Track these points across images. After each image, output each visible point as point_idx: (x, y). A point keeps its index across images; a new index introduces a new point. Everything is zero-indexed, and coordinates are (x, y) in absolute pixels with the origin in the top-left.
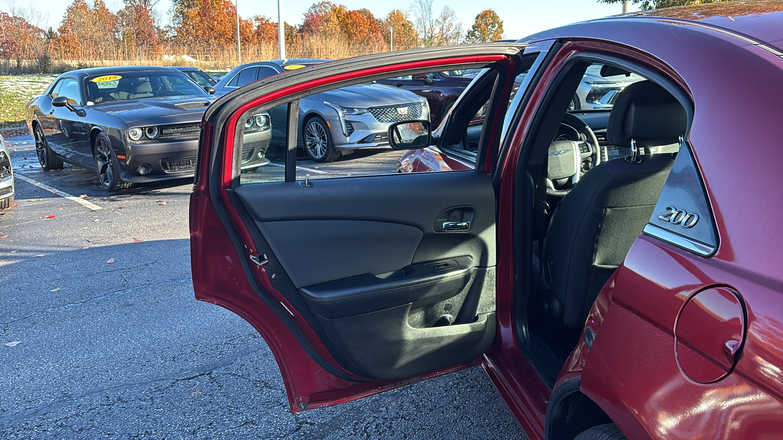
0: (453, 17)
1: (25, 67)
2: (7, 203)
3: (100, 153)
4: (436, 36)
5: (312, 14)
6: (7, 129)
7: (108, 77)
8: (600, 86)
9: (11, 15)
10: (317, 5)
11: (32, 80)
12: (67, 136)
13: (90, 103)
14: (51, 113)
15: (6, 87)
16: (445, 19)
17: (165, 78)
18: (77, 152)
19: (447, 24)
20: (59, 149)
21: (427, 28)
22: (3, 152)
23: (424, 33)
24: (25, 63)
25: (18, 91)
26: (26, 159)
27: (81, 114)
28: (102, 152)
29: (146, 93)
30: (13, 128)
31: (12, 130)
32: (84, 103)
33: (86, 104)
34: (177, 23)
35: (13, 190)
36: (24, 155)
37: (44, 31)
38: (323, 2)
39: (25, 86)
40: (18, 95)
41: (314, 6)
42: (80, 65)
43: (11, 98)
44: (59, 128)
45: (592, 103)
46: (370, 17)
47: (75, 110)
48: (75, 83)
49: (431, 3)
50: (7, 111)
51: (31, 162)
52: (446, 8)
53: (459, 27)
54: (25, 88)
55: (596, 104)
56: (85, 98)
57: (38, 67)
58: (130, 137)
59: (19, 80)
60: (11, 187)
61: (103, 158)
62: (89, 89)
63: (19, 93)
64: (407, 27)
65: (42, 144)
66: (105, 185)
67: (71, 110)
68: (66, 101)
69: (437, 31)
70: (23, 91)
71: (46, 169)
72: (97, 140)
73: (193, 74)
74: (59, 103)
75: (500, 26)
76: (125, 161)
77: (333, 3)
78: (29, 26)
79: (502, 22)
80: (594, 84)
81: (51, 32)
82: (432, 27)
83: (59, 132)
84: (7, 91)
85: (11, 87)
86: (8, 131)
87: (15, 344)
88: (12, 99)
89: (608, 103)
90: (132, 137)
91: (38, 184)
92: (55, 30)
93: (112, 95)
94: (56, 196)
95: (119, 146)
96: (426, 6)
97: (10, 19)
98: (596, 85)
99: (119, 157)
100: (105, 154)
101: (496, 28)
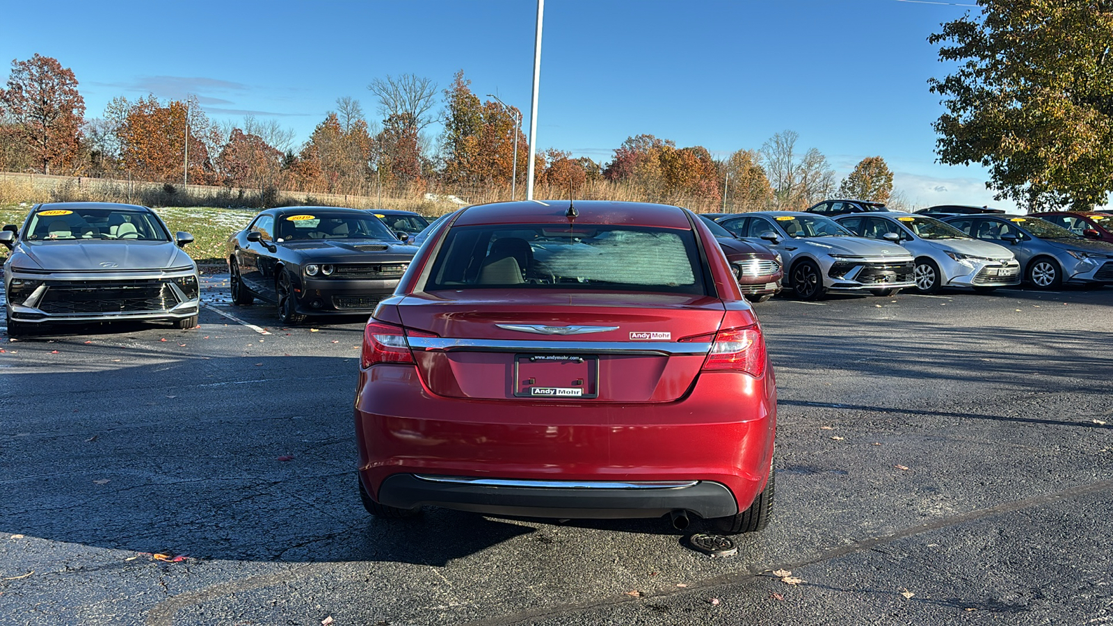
0: (822, 163)
1: (247, 199)
2: (191, 323)
3: (281, 287)
4: (796, 187)
5: (625, 151)
6: (211, 265)
7: (302, 216)
8: (845, 260)
9: (245, 133)
10: (633, 138)
11: (248, 215)
12: (263, 273)
13: (280, 240)
14: (247, 248)
15: (220, 220)
16: (810, 165)
17: (363, 222)
18: (268, 289)
19: (813, 173)
20: (252, 285)
21: (784, 176)
22: (194, 276)
23: (778, 183)
24: (248, 193)
25: (231, 226)
26: (221, 294)
27: (272, 250)
28: (283, 286)
29: (343, 235)
30: (218, 265)
31: (216, 267)
32: (275, 240)
33: (276, 241)
34: (448, 152)
35: (198, 311)
36: (221, 291)
37: (283, 154)
38: (643, 135)
39: (240, 221)
40: (231, 230)
41: (630, 141)
42: (308, 199)
43: (222, 232)
44: (256, 266)
45: (836, 278)
46: (705, 158)
47: (266, 246)
48: (272, 221)
49: (792, 142)
50: (215, 247)
51: (225, 297)
52: (814, 152)
53: (827, 177)
54: (239, 222)
55: (840, 279)
56: (277, 234)
57: (260, 200)
58: (306, 273)
59: (235, 214)
60: (196, 307)
61: (283, 292)
62: (284, 227)
63: (232, 228)
64: (756, 172)
65: (236, 279)
66: (282, 317)
67: (263, 246)
68: (259, 237)
69: (798, 180)
70: (237, 227)
71: (236, 304)
72: (280, 275)
73: (413, 219)
74: (253, 238)
75: (889, 179)
76: (301, 294)
77: (656, 138)
78: (266, 147)
79: (891, 174)
80: (838, 257)
81: (290, 156)
82: (790, 176)
83: (256, 270)
84: (220, 225)
85: (224, 220)
86: (212, 268)
87: (173, 397)
88: (223, 235)
89: (853, 279)
90: (308, 272)
91: (224, 314)
92: (296, 154)
93: (310, 234)
94: (237, 323)
95: (296, 280)
96: (785, 146)
97: (244, 138)
98: (840, 259)
99: (295, 290)
100: (285, 287)
101: (882, 182)
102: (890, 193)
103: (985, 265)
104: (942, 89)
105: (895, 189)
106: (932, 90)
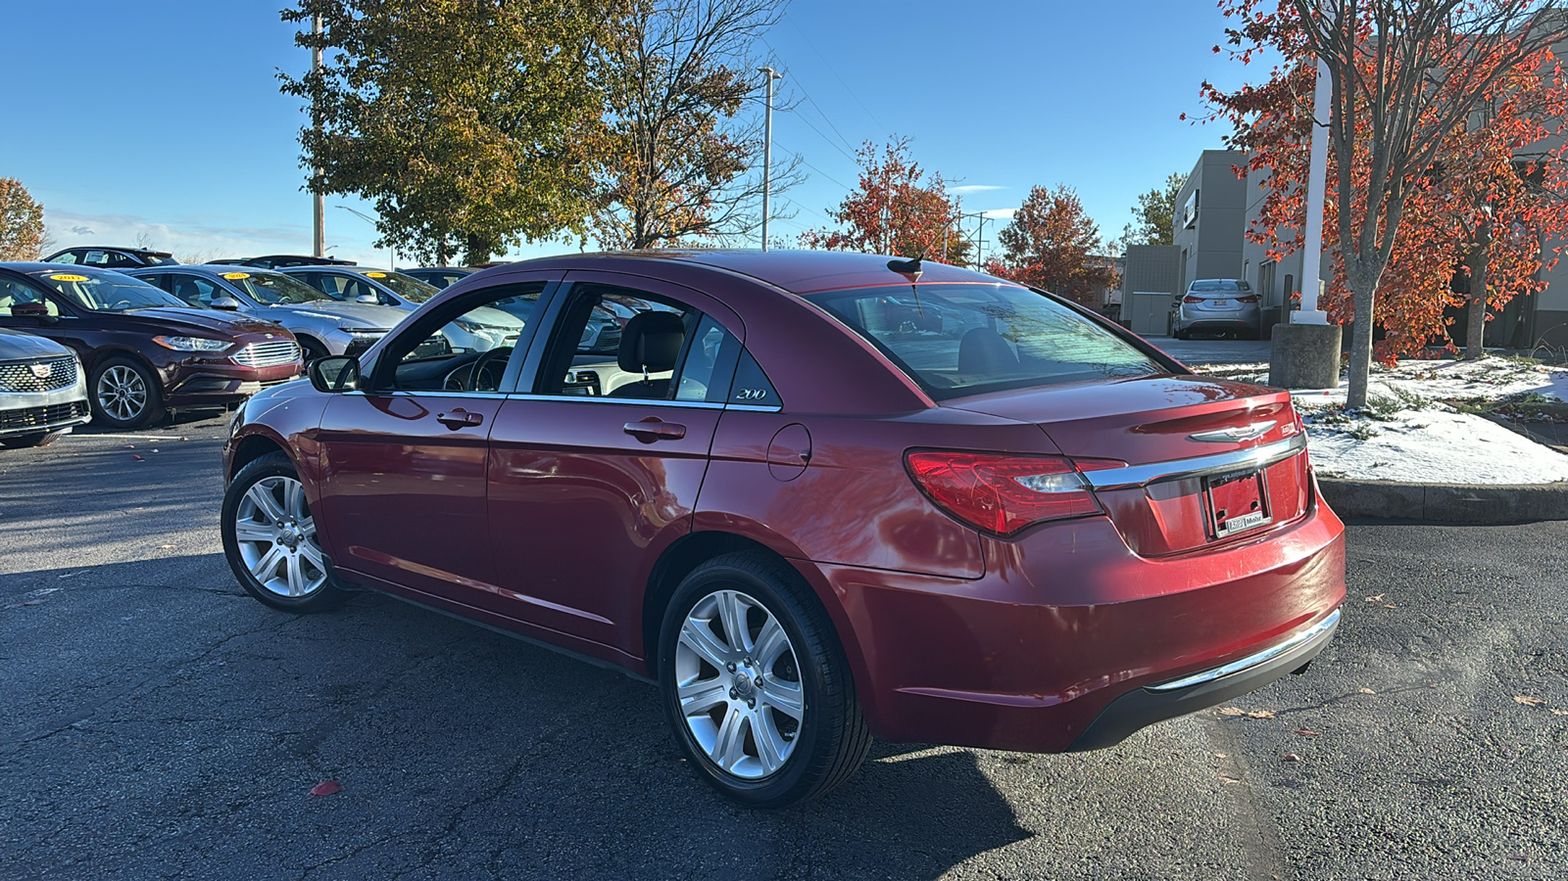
101: (25, 218)
102: (41, 236)
103: (505, 336)
104: (296, 89)
105: (48, 230)
106: (283, 89)
